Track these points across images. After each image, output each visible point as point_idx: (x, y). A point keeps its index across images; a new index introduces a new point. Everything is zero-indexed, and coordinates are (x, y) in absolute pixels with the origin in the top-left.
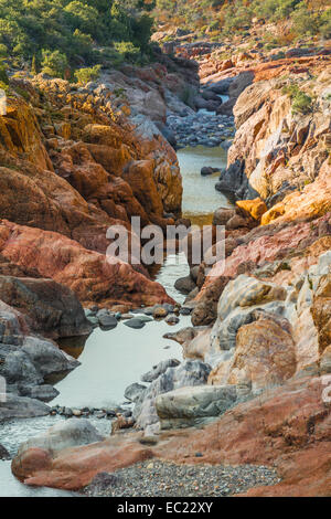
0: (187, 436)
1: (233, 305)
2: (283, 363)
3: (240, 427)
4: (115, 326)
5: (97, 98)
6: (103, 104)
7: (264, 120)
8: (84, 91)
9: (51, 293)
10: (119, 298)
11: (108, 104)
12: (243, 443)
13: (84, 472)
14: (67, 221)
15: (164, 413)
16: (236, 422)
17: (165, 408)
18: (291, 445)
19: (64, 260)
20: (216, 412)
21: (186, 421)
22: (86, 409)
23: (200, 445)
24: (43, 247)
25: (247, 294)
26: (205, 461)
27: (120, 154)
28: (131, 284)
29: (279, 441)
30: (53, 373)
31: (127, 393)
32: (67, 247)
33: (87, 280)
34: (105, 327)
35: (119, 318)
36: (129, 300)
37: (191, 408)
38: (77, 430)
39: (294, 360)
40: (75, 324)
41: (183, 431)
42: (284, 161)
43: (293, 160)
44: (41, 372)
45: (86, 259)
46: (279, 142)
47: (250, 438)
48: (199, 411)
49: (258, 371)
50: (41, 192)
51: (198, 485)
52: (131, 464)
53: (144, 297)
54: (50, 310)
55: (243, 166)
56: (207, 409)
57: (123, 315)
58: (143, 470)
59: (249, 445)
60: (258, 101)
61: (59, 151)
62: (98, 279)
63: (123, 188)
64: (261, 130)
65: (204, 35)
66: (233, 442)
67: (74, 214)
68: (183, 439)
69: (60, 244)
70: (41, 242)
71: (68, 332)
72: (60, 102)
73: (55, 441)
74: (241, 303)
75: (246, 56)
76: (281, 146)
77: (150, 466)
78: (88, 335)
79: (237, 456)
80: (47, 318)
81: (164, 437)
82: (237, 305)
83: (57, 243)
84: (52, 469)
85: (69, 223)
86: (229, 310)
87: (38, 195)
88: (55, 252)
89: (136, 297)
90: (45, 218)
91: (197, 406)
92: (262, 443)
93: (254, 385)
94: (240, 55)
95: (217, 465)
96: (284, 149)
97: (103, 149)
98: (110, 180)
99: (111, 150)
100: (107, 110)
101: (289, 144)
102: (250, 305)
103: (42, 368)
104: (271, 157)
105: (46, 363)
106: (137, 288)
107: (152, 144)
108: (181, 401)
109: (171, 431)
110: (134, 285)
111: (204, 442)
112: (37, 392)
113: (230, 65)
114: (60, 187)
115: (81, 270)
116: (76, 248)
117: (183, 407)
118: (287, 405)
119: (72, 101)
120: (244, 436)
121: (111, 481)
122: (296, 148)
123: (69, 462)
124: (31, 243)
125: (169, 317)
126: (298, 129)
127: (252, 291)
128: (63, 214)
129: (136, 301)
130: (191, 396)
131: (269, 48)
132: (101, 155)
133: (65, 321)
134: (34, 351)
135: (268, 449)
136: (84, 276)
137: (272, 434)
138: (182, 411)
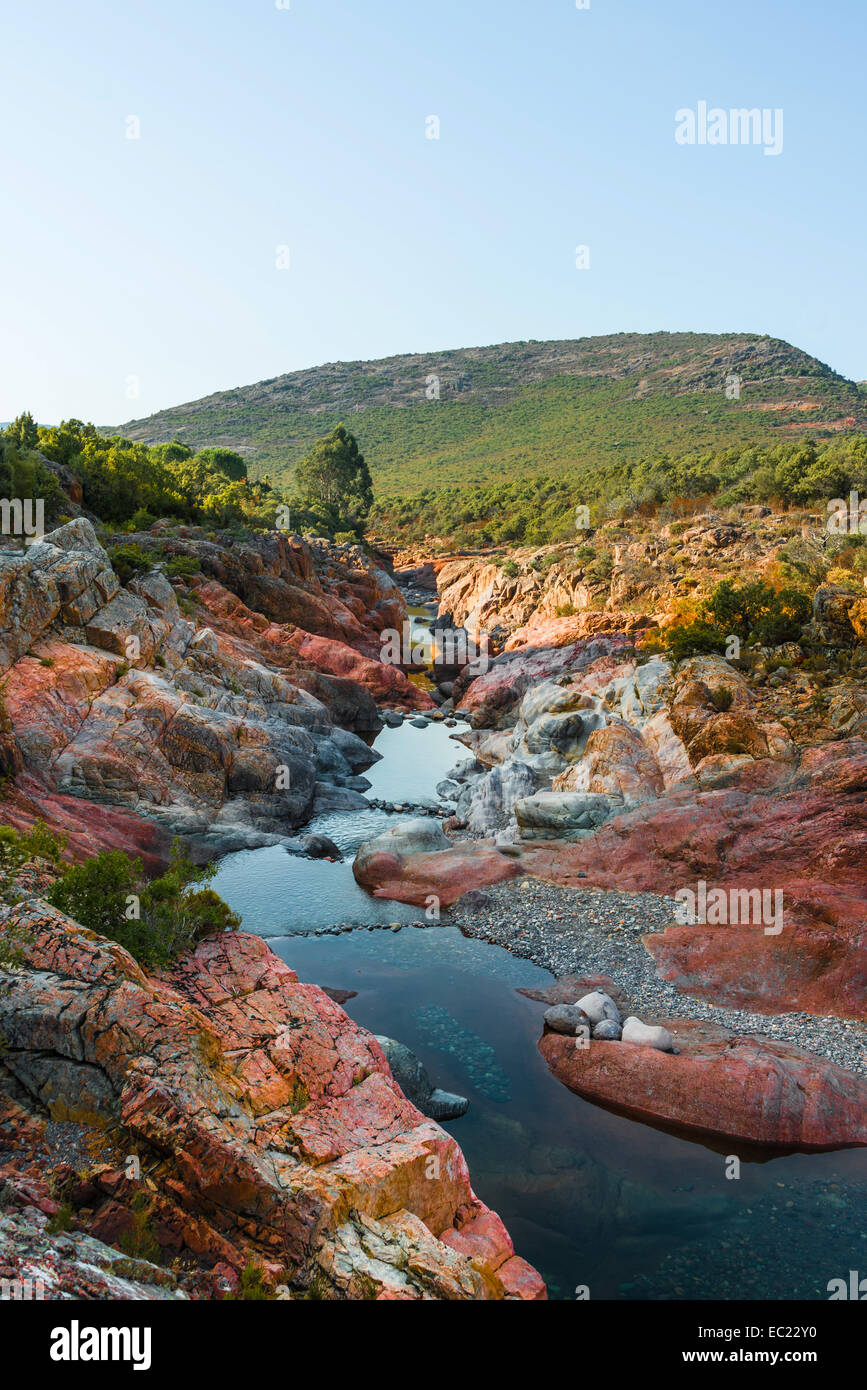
0: (556, 849)
1: (540, 710)
2: (650, 773)
3: (628, 844)
4: (400, 724)
5: (351, 555)
6: (355, 559)
7: (469, 585)
8: (341, 549)
9: (349, 689)
10: (395, 701)
11: (359, 560)
12: (635, 865)
13: (447, 887)
14: (346, 636)
15: (527, 821)
16: (620, 839)
17: (529, 815)
18: (698, 872)
19: (349, 665)
20: (590, 824)
21: (553, 831)
22: (406, 805)
23: (579, 864)
24: (331, 652)
25: (557, 701)
26: (593, 884)
27: (374, 593)
28: (405, 690)
29: (681, 867)
30: (359, 764)
31: (441, 790)
32: (352, 655)
33: (370, 684)
34: (392, 725)
35: (404, 718)
36: (403, 704)
37: (560, 818)
38: (427, 833)
39: (659, 770)
40: (369, 720)
41: (551, 843)
42: (497, 611)
43: (504, 610)
44: (349, 763)
45: (368, 666)
46: (492, 596)
47: (641, 860)
48: (570, 822)
49: (628, 780)
50: (326, 610)
51: (596, 917)
52: (500, 880)
53: (415, 702)
54: (349, 705)
55: (452, 616)
56: (579, 820)
57: (407, 716)
58: (517, 890)
59: (644, 867)
60: (456, 575)
61: (329, 586)
62: (379, 683)
63: (377, 619)
64: (468, 591)
65: (393, 543)
66: (623, 863)
67: (352, 630)
68: (554, 854)
69: (346, 652)
70: (330, 648)
71: (364, 727)
72: (324, 555)
73: (402, 844)
74: (551, 709)
75: (423, 556)
76: (495, 599)
77: (525, 885)
78: (380, 731)
79: (631, 881)
80: (346, 712)
81: (528, 849)
82: (546, 710)
83: (342, 651)
84: (405, 880)
85: (348, 636)
86: (537, 714)
87: (323, 611)
88: (342, 658)
89: (408, 702)
90: (329, 630)
91: (568, 816)
92: (659, 866)
93: (627, 796)
94: (420, 555)
95: (610, 891)
96: (497, 602)
97: (362, 588)
98: (367, 612)
99: (368, 590)
100: (359, 564)
101: (500, 598)
102: (560, 712)
103: (350, 758)
104: (486, 607)
105: (353, 754)
106: (410, 694)
107: (390, 592)
108: (548, 809)
109: (534, 842)
110: (408, 691)
111: (583, 859)
112: (351, 783)
113: (411, 561)
114: (339, 608)
115: (364, 675)
116: (359, 656)
117: (550, 815)
118: (681, 823)
119: (332, 555)
120: (633, 857)
121: (484, 902)
122: (506, 602)
123: (427, 873)
124: (322, 648)
125: (448, 720)
126: (508, 587)
127: (563, 698)
128: (342, 628)
129: (409, 705)
130: (561, 804)
131: (439, 553)
132: (360, 593)
133: (361, 716)
134: (341, 742)
135: (667, 875)
136: (367, 680)
137: (670, 857)
138: (550, 819)
